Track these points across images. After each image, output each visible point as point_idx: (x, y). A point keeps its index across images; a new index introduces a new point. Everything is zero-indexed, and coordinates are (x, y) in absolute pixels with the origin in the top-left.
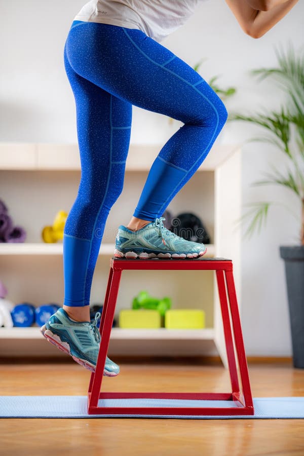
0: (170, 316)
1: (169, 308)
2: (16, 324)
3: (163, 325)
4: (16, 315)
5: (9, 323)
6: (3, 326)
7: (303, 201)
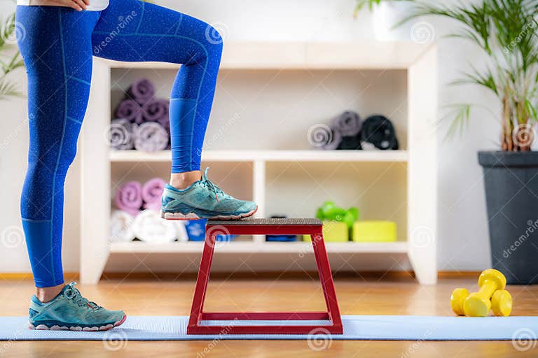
0: (359, 228)
1: (356, 219)
2: (191, 238)
3: (350, 239)
4: (191, 228)
5: (184, 237)
6: (176, 240)
7: (504, 102)
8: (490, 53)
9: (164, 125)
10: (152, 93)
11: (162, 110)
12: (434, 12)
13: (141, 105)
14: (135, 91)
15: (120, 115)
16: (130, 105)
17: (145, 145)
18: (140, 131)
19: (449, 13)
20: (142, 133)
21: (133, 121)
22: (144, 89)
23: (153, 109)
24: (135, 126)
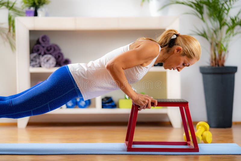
2: (68, 107)
5: (65, 106)
6: (61, 108)
7: (211, 44)
8: (204, 21)
9: (54, 55)
10: (48, 41)
11: (53, 49)
12: (178, 3)
13: (43, 47)
14: (41, 41)
15: (34, 51)
16: (38, 47)
17: (46, 65)
18: (43, 59)
19: (184, 3)
20: (44, 60)
21: (40, 54)
22: (44, 40)
23: (49, 49)
24: (41, 57)
